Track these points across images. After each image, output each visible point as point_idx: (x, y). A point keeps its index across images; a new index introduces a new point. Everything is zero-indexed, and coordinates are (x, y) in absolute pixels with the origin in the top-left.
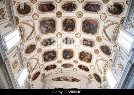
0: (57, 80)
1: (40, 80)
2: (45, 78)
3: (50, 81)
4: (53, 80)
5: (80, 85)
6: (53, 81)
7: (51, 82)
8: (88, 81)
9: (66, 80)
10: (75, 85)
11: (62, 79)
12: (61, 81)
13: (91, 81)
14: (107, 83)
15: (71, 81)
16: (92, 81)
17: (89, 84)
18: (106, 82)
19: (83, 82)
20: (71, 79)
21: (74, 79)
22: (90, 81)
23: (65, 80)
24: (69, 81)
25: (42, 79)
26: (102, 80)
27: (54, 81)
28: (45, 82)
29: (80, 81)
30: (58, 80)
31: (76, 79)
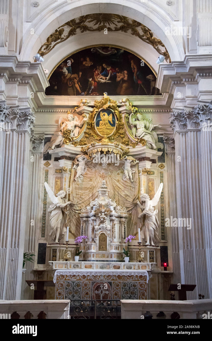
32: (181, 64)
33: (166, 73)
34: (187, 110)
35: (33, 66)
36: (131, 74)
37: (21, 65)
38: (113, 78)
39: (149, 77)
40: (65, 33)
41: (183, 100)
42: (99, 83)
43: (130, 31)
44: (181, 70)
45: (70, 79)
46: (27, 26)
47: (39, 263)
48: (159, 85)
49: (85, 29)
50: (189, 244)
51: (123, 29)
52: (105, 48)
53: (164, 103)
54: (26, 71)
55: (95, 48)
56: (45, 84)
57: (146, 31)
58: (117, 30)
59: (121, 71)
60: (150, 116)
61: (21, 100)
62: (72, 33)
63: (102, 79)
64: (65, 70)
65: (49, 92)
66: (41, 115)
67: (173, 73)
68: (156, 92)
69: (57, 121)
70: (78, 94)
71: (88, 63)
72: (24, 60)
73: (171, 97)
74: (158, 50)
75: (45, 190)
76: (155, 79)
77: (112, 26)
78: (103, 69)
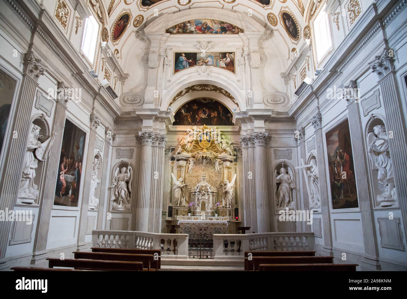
0: (178, 33)
1: (134, 34)
2: (146, 30)
3: (159, 37)
5: (241, 44)
6: (169, 34)
7: (164, 38)
8: (265, 34)
9: (204, 29)
10: (229, 44)
11: (193, 29)
12: (191, 32)
13: (272, 31)
14: (311, 45)
15: (216, 33)
16: (275, 32)
17: (266, 39)
18: (308, 41)
19: (249, 36)
21: (225, 26)
22: (269, 32)
23: (200, 30)
25: (137, 32)
26: (301, 33)
27: (172, 36)
28: (149, 40)
30: (180, 30)
32: (245, 113)
33: (237, 117)
34: (248, 137)
35: (167, 113)
36: (219, 114)
37: (161, 112)
38: (209, 115)
39: (229, 115)
40: (184, 92)
41: (246, 131)
42: (201, 118)
43: (218, 91)
44: (245, 116)
45: (186, 116)
46: (164, 92)
47: (169, 216)
48: (234, 121)
49: (194, 90)
50: (249, 207)
51: (214, 90)
52: (204, 99)
53: (237, 130)
54: (164, 115)
55: (199, 99)
56: (173, 120)
57: (226, 92)
58: (211, 90)
59: (214, 112)
60: (229, 137)
61: (161, 130)
62: (187, 92)
63: (203, 116)
64: (183, 111)
65: (174, 124)
66: (169, 136)
67: (241, 117)
68: (232, 124)
69: (178, 139)
70: (189, 124)
71: (195, 107)
72: (163, 110)
73: (240, 128)
74: (234, 101)
75: (172, 177)
76: (232, 116)
77: (209, 89)
78: (204, 111)
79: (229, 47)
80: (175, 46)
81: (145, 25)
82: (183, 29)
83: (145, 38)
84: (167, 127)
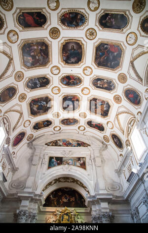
0: (52, 145)
1: (26, 144)
2: (34, 143)
3: (41, 147)
4: (46, 144)
5: (89, 153)
6: (47, 146)
7: (44, 148)
8: (103, 147)
9: (67, 144)
11: (61, 144)
12: (60, 146)
13: (106, 146)
14: (132, 150)
15: (75, 146)
16: (108, 146)
17: (104, 150)
18: (129, 148)
19: (94, 148)
20: (75, 143)
21: (80, 143)
22: (105, 146)
23: (65, 144)
24: (72, 146)
25: (28, 144)
26: (124, 144)
27: (49, 147)
28: (35, 148)
29: (89, 145)
30: (54, 144)
31: (83, 143)
32: (94, 197)
33: (89, 200)
34: (97, 216)
35: (40, 196)
36: (76, 199)
37: (36, 195)
38: (69, 200)
39: (83, 200)
40: (53, 183)
41: (96, 211)
42: (64, 202)
43: (75, 183)
44: (94, 199)
45: (53, 200)
46: (40, 181)
48: (86, 204)
49: (60, 181)
51: (73, 182)
52: (66, 188)
53: (89, 211)
54: (37, 198)
55: (63, 188)
56: (44, 202)
57: (81, 183)
58: (71, 182)
59: (72, 197)
60: (83, 217)
61: (34, 209)
62: (55, 183)
63: (65, 200)
64: (51, 196)
65: (45, 205)
66: (40, 215)
67: (91, 200)
68: (85, 206)
69: (46, 219)
71: (60, 194)
72: (37, 193)
73: (91, 209)
74: (86, 190)
77: (69, 181)
78: (66, 196)
79: (82, 154)
80: (49, 153)
81: (34, 140)
82: (55, 143)
83: (33, 147)
84: (39, 207)
